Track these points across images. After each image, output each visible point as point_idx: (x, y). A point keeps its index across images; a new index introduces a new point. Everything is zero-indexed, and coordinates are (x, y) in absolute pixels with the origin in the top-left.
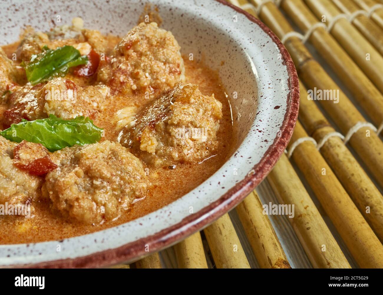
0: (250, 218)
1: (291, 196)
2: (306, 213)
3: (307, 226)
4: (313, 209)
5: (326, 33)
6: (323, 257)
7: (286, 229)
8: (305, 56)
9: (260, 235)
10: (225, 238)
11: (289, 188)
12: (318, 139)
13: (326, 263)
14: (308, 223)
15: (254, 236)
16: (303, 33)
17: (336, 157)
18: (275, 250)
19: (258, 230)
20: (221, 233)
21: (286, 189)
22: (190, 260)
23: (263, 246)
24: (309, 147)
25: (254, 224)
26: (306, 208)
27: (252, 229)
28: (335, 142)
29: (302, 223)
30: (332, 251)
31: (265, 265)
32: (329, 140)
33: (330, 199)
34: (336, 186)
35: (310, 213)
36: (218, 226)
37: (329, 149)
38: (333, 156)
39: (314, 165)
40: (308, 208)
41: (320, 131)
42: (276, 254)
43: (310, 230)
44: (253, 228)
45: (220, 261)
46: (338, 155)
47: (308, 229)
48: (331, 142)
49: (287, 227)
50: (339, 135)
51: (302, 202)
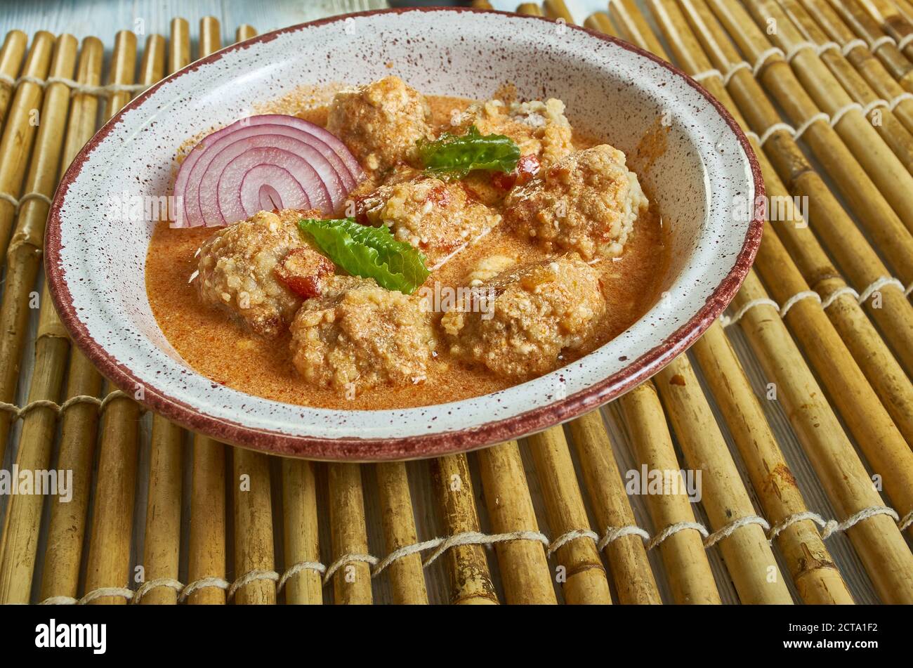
0: (735, 402)
1: (790, 376)
2: (812, 403)
3: (815, 422)
4: (821, 398)
5: (830, 128)
6: (838, 468)
7: (776, 419)
8: (801, 164)
9: (750, 428)
10: (703, 426)
11: (787, 364)
12: (824, 295)
13: (842, 476)
14: (815, 417)
15: (741, 429)
16: (796, 127)
17: (849, 325)
18: (773, 451)
19: (748, 421)
20: (697, 419)
21: (783, 365)
22: (657, 452)
23: (756, 443)
24: (814, 307)
25: (741, 410)
26: (812, 396)
27: (739, 418)
28: (848, 303)
29: (807, 416)
30: (850, 460)
31: (759, 470)
32: (839, 299)
33: (845, 387)
34: (853, 369)
35: (818, 404)
36: (692, 409)
37: (839, 312)
38: (844, 322)
39: (821, 334)
40: (815, 397)
41: (826, 282)
42: (774, 457)
43: (819, 428)
44: (740, 416)
45: (696, 457)
46: (852, 323)
47: (816, 426)
48: (842, 301)
49: (778, 418)
50: (852, 291)
51: (806, 387)
